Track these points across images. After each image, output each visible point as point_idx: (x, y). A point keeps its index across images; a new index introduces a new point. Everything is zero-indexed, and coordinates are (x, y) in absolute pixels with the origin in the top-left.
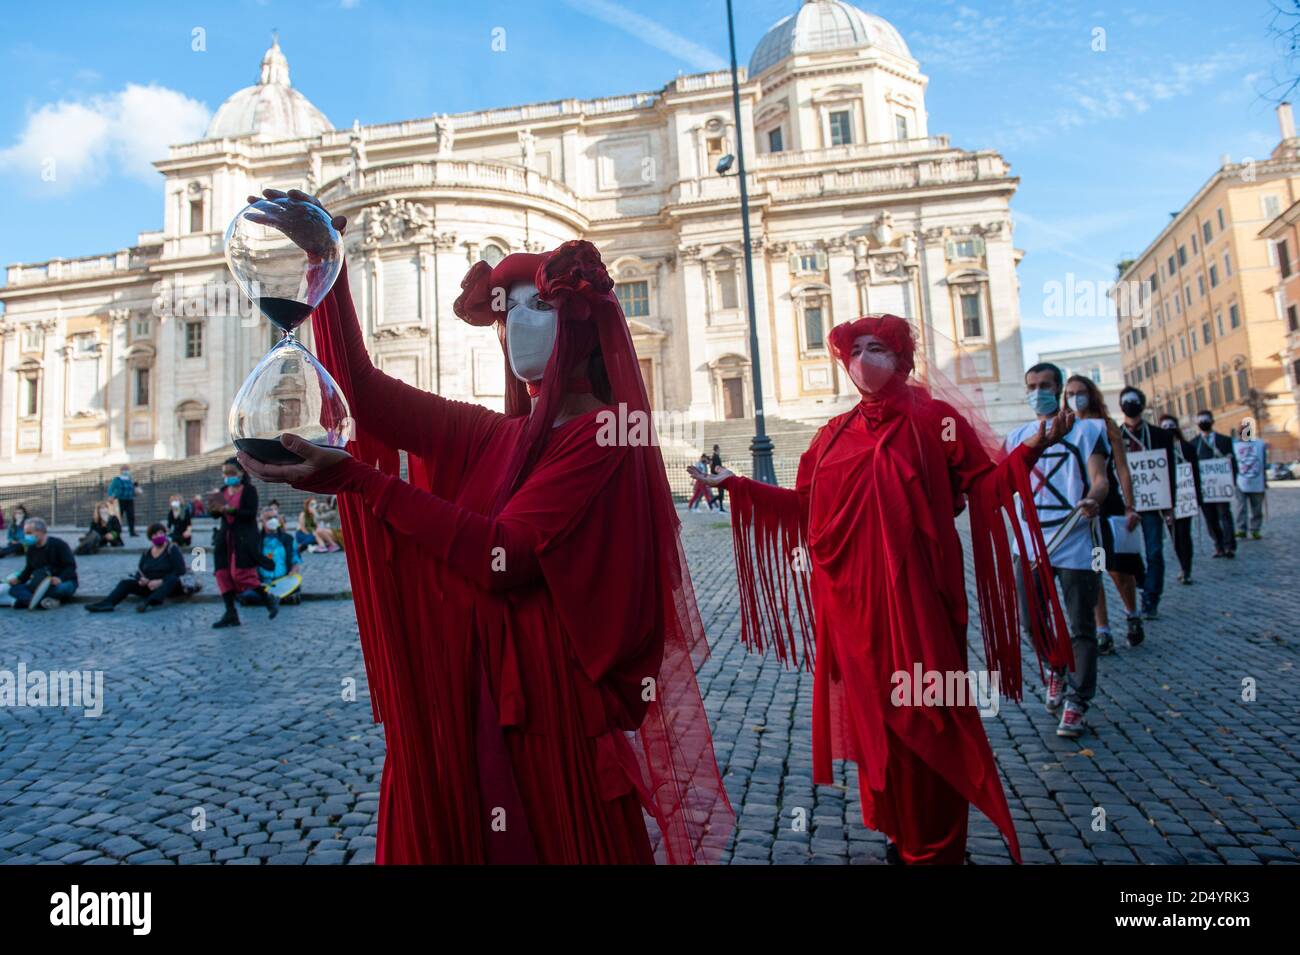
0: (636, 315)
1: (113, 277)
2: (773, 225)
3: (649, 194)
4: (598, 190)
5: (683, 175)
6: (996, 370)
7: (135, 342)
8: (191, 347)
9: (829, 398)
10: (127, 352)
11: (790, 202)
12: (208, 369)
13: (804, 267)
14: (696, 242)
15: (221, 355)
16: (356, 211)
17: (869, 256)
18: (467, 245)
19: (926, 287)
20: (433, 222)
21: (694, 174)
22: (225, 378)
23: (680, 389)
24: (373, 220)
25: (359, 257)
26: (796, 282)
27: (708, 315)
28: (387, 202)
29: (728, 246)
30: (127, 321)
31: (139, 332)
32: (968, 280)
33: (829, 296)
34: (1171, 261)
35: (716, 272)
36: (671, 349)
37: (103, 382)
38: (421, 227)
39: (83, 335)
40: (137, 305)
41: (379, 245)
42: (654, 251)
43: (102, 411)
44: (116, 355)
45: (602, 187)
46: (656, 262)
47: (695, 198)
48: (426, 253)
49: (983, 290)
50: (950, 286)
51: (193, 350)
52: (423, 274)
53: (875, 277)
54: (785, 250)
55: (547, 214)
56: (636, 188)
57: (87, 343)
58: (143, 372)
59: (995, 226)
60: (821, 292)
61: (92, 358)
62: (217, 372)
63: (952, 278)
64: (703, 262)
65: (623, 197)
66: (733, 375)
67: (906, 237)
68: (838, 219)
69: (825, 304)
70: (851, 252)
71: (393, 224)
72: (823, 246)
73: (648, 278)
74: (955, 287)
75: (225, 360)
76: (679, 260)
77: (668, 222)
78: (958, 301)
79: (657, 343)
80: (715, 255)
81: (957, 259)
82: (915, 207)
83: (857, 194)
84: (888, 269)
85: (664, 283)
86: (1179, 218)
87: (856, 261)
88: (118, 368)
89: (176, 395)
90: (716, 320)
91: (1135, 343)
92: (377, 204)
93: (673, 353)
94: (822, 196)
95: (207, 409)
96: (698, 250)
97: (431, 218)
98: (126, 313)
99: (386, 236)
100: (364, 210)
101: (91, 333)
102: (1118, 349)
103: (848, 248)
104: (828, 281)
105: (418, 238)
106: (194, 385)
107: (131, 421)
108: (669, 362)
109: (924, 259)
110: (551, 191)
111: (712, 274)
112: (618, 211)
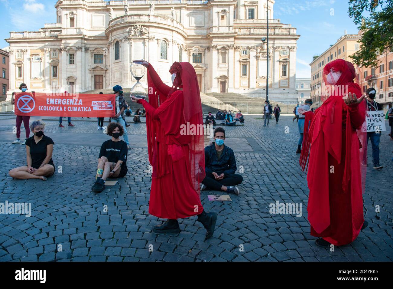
0: (198, 62)
1: (45, 38)
2: (236, 41)
3: (204, 29)
4: (190, 26)
5: (214, 25)
6: (289, 85)
7: (52, 58)
8: (71, 61)
9: (247, 89)
10: (50, 61)
11: (241, 35)
12: (76, 68)
13: (243, 53)
14: (217, 44)
15: (80, 64)
16: (127, 27)
17: (260, 52)
18: (157, 40)
19: (274, 62)
20: (148, 32)
21: (217, 25)
22: (81, 71)
23: (209, 83)
24: (132, 30)
25: (127, 40)
26: (241, 57)
27: (218, 64)
28: (136, 26)
29: (225, 46)
30: (50, 52)
31: (54, 55)
32: (285, 61)
33: (249, 62)
34: (328, 58)
35: (221, 53)
36: (207, 73)
37: (42, 69)
38: (145, 33)
39: (36, 55)
40: (53, 47)
41: (133, 38)
42: (204, 45)
43: (42, 77)
44: (46, 62)
45: (191, 26)
46: (204, 48)
47: (216, 32)
48: (147, 40)
49: (288, 64)
50: (280, 62)
51: (72, 62)
52: (145, 46)
53: (261, 58)
54: (239, 48)
55: (178, 33)
56: (200, 27)
57: (37, 57)
58: (55, 67)
59: (293, 47)
60: (247, 61)
61: (39, 62)
62: (79, 69)
63: (281, 60)
64: (218, 50)
65: (196, 29)
66: (223, 81)
67: (270, 48)
68: (253, 41)
69: (248, 64)
70: (256, 51)
71: (137, 32)
72: (249, 48)
73: (202, 53)
74: (281, 62)
75: (81, 66)
76: (211, 48)
77: (209, 38)
78: (281, 66)
79: (203, 71)
80: (221, 48)
81: (282, 55)
82: (273, 40)
83: (259, 35)
84: (265, 56)
85: (206, 54)
86: (333, 47)
87: (257, 53)
88: (47, 65)
89: (66, 75)
90: (220, 66)
91: (315, 79)
92: (133, 26)
93: (207, 74)
94: (250, 35)
95: (76, 79)
96: (217, 46)
97: (148, 31)
98: (50, 49)
99: (135, 35)
100: (129, 27)
101: (38, 54)
102: (310, 79)
103: (255, 49)
104: (249, 58)
105: (144, 37)
106: (72, 72)
107: (52, 81)
108: (206, 76)
109: (274, 54)
110: (179, 26)
111: (220, 53)
112: (195, 33)
